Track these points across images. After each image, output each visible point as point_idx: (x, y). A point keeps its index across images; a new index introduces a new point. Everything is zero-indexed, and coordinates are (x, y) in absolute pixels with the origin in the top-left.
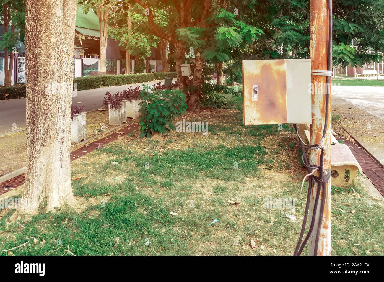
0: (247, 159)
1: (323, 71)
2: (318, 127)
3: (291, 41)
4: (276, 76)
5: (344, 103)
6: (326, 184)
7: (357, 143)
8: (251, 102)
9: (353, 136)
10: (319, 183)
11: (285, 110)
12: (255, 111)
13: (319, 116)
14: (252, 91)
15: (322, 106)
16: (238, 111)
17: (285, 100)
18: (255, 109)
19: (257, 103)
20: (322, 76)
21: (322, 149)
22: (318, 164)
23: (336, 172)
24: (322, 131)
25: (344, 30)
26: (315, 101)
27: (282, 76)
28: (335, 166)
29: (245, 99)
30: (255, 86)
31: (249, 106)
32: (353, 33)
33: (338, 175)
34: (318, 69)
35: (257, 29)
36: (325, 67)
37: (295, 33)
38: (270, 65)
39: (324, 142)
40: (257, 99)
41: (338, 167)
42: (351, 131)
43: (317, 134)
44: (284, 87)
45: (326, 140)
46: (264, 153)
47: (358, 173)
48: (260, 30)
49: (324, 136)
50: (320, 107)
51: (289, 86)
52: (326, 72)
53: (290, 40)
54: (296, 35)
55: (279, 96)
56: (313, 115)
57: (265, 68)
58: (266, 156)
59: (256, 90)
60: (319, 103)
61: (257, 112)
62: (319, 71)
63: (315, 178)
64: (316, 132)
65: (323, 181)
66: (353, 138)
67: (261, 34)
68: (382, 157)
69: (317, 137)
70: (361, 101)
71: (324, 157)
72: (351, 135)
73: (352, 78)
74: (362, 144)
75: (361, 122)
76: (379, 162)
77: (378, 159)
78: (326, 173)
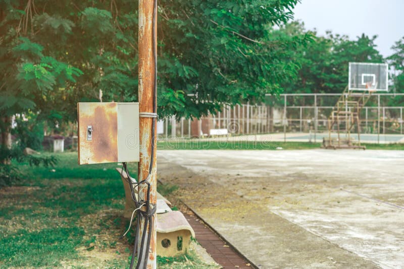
0: (61, 241)
1: (149, 113)
2: (145, 165)
4: (108, 118)
5: (183, 172)
6: (152, 217)
7: (195, 215)
8: (86, 142)
9: (191, 208)
10: (146, 216)
11: (116, 150)
12: (89, 152)
13: (146, 154)
14: (87, 132)
15: (148, 146)
16: (38, 188)
17: (116, 141)
18: (89, 149)
19: (91, 144)
20: (148, 118)
21: (149, 185)
22: (145, 199)
23: (168, 241)
24: (149, 169)
25: (178, 74)
26: (143, 141)
27: (114, 117)
29: (80, 139)
30: (90, 127)
31: (83, 146)
32: (188, 77)
33: (170, 244)
34: (145, 111)
35: (74, 68)
36: (151, 110)
37: (122, 75)
38: (103, 107)
39: (150, 179)
40: (91, 139)
41: (170, 234)
42: (189, 203)
44: (115, 128)
45: (152, 177)
46: (82, 234)
47: (192, 239)
48: (78, 70)
49: (150, 173)
50: (147, 146)
51: (119, 128)
52: (152, 114)
53: (116, 84)
54: (122, 78)
55: (111, 136)
56: (141, 154)
57: (99, 111)
58: (84, 237)
59: (90, 130)
61: (91, 152)
62: (146, 113)
63: (143, 212)
64: (144, 170)
65: (149, 215)
66: (190, 210)
67: (79, 74)
68: (221, 227)
69: (144, 175)
70: (204, 168)
71: (150, 193)
72: (189, 207)
73: (196, 140)
74: (200, 215)
75: (201, 192)
76: (215, 232)
77: (216, 229)
78: (152, 207)
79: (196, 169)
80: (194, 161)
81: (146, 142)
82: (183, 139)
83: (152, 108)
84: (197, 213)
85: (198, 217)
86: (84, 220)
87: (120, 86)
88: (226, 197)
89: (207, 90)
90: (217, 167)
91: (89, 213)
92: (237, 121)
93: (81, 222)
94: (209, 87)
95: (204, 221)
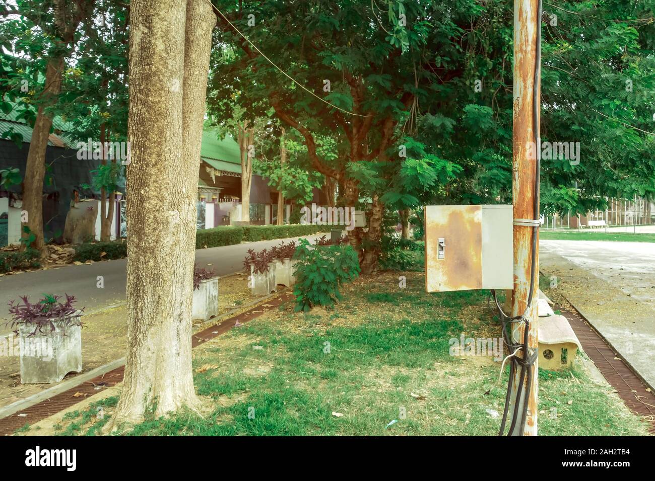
0: (439, 338)
1: (528, 221)
2: (522, 293)
3: (498, 182)
4: (468, 227)
5: (564, 263)
6: (532, 367)
7: (579, 314)
8: (436, 261)
9: (574, 305)
10: (523, 366)
11: (480, 272)
12: (441, 274)
13: (523, 279)
14: (438, 246)
15: (526, 265)
17: (480, 259)
18: (440, 270)
19: (443, 263)
20: (527, 227)
21: (527, 323)
22: (521, 342)
23: (551, 352)
24: (527, 298)
25: (563, 170)
26: (519, 260)
27: (477, 227)
28: (549, 343)
29: (428, 257)
30: (441, 240)
31: (432, 267)
32: (574, 172)
33: (553, 356)
34: (522, 217)
35: (454, 165)
36: (531, 215)
38: (461, 212)
39: (530, 313)
40: (443, 257)
41: (553, 345)
42: (572, 299)
43: (521, 302)
44: (479, 241)
45: (532, 311)
46: (461, 329)
47: (578, 352)
48: (458, 166)
49: (529, 305)
50: (525, 267)
51: (485, 240)
52: (533, 221)
53: (496, 180)
54: (503, 174)
55: (473, 253)
56: (515, 278)
57: (454, 216)
59: (442, 245)
60: (523, 262)
61: (443, 274)
62: (523, 220)
63: (518, 359)
64: (520, 299)
65: (527, 363)
66: (573, 307)
67: (460, 170)
68: (608, 332)
69: (520, 307)
70: (585, 260)
71: (529, 333)
72: (572, 304)
73: (575, 231)
74: (584, 315)
75: (584, 287)
76: (603, 338)
77: (603, 334)
78: (532, 353)
79: (577, 261)
80: (574, 253)
81: (524, 261)
82: (562, 229)
83: (532, 213)
84: (581, 312)
85: (582, 317)
86: (465, 312)
87: (500, 183)
88: (611, 295)
89: (595, 185)
90: (598, 259)
91: (471, 305)
92: (614, 214)
93: (463, 314)
94: (597, 182)
95: (588, 322)
